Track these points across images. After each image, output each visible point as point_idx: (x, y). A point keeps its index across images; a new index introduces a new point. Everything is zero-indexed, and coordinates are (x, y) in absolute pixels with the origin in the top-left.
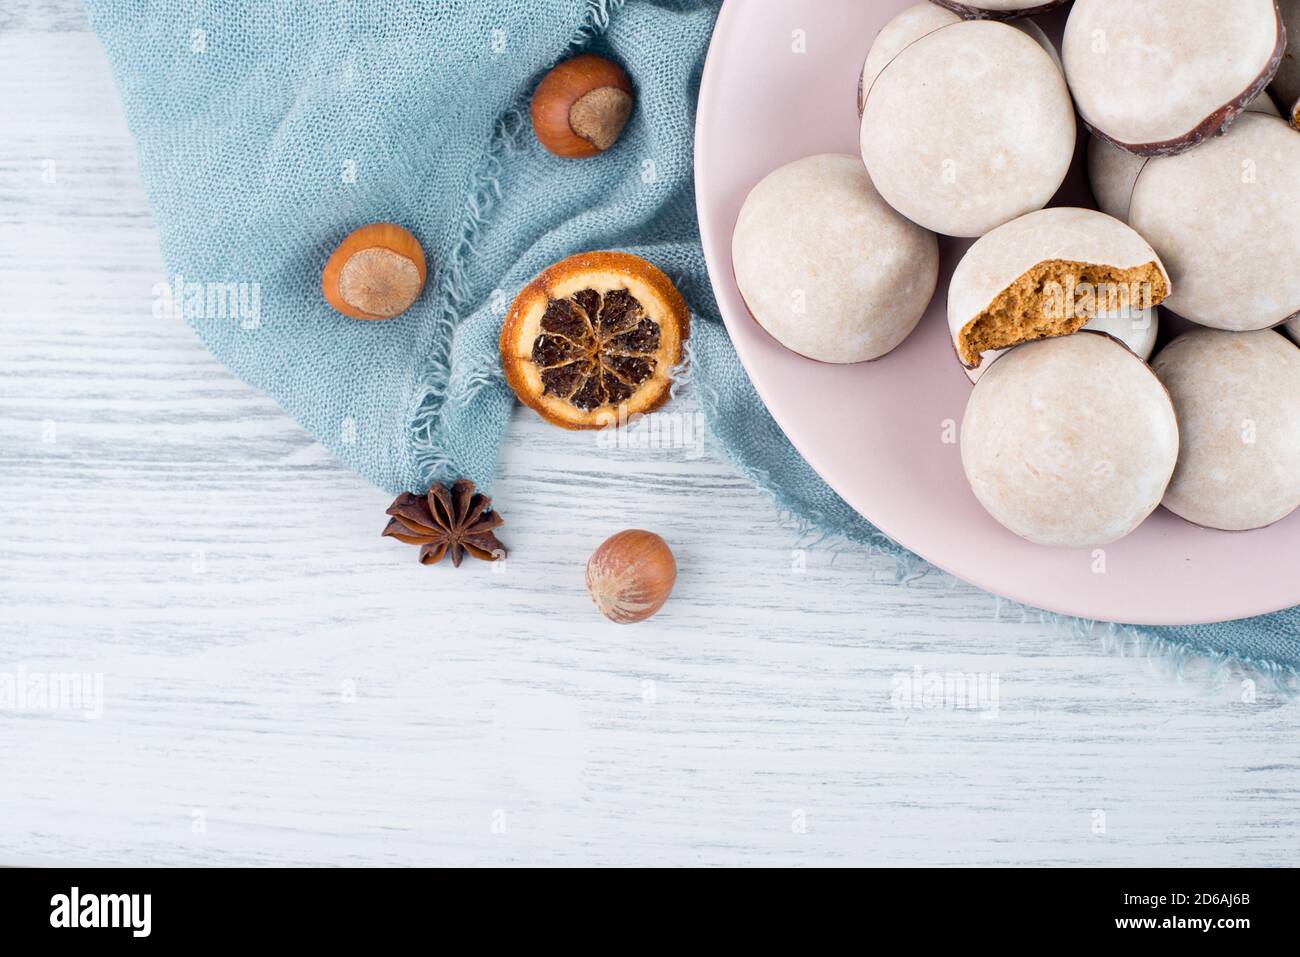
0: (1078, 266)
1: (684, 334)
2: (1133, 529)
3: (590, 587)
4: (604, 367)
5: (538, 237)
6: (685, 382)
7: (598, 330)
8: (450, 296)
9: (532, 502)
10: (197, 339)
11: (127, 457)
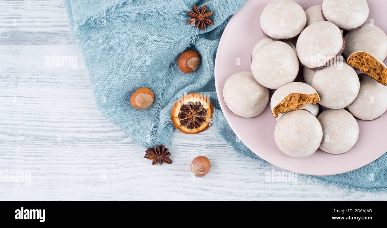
0: (299, 94)
1: (212, 112)
2: (313, 153)
3: (191, 169)
4: (194, 120)
5: (179, 91)
6: (213, 122)
7: (193, 111)
8: (159, 104)
9: (178, 151)
10: (102, 114)
11: (85, 141)
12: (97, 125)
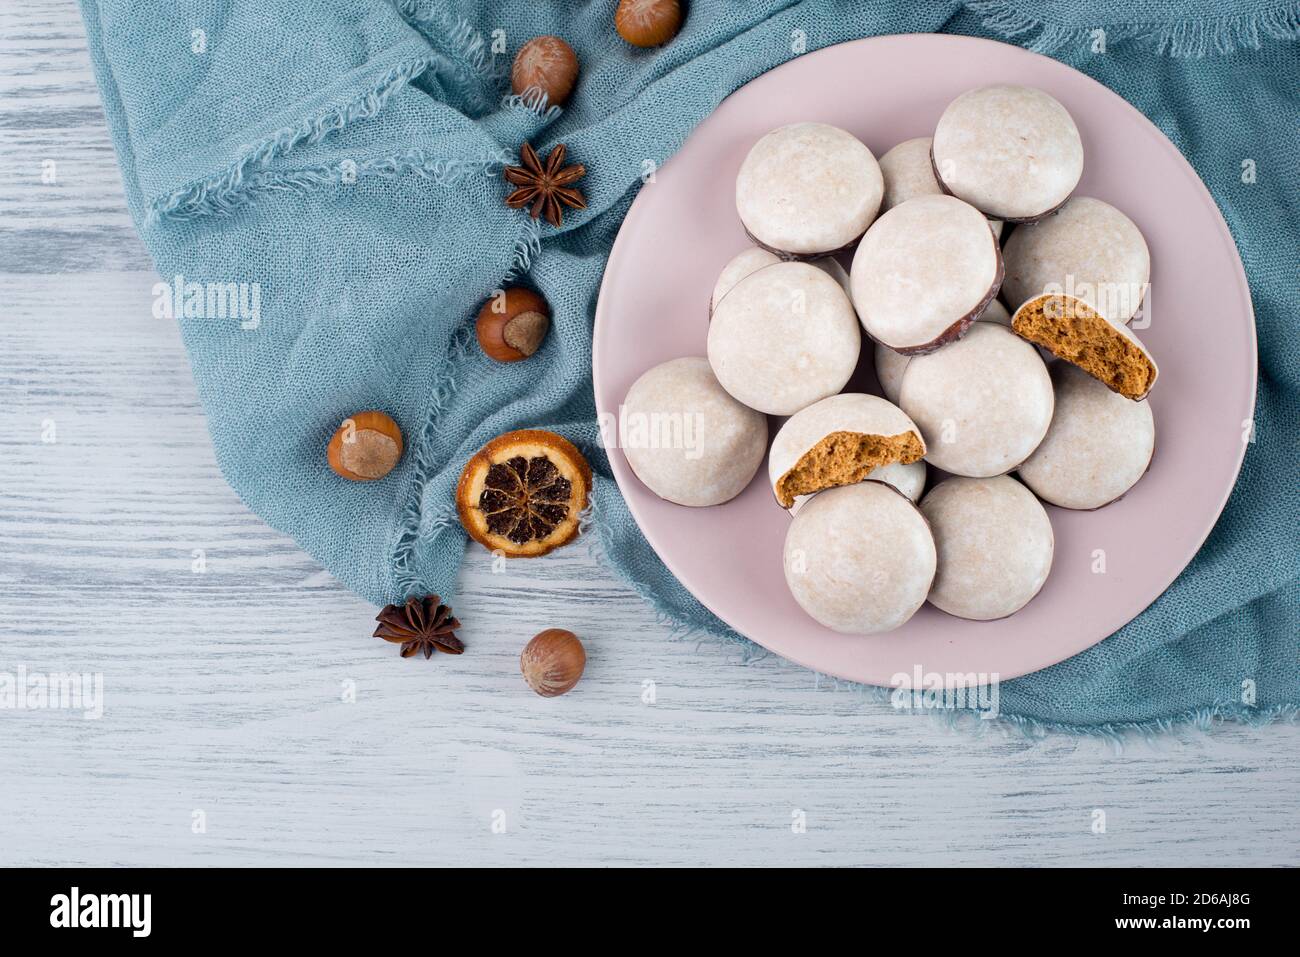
0: (857, 436)
1: (588, 488)
2: (907, 620)
3: (523, 671)
4: (531, 513)
5: (483, 419)
6: (589, 522)
7: (526, 486)
8: (420, 462)
9: (481, 611)
10: (236, 497)
11: (185, 583)
12: (222, 530)
